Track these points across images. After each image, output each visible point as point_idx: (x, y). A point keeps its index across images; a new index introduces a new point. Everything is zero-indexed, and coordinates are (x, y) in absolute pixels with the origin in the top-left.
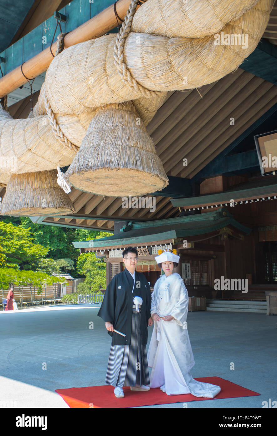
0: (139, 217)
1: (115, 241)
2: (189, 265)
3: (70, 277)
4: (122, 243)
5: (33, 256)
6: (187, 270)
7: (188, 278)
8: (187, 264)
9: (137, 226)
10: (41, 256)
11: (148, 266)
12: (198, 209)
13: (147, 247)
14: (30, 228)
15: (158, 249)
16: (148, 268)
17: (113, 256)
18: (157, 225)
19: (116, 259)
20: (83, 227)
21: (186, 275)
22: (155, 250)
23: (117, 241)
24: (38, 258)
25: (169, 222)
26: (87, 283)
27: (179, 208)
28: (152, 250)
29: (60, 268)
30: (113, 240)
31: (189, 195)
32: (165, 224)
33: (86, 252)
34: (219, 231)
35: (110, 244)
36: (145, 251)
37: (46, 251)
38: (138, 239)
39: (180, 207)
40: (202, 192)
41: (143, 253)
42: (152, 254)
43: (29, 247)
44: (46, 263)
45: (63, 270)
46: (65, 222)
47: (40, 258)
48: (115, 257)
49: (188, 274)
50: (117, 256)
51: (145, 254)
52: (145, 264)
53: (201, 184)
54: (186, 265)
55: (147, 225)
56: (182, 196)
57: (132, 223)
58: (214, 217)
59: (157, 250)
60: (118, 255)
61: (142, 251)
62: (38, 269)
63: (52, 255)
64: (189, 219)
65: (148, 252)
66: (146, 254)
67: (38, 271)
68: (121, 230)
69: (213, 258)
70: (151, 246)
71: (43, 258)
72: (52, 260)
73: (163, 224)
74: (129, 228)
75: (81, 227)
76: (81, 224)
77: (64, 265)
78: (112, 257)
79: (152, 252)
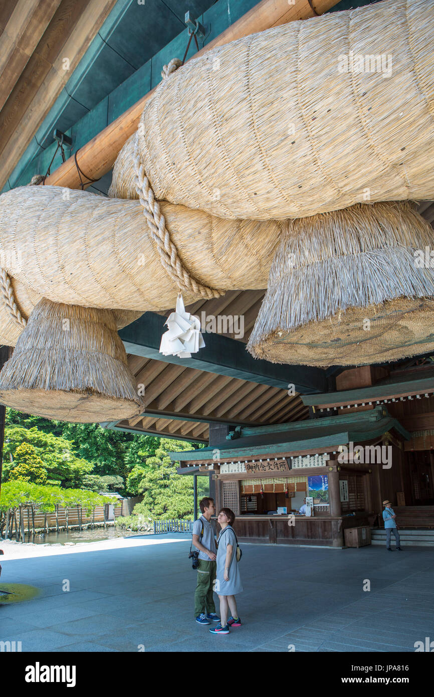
0: (251, 420)
1: (240, 451)
2: (346, 482)
3: (119, 496)
4: (251, 453)
5: (76, 472)
6: (345, 489)
7: (346, 501)
8: (344, 481)
9: (248, 432)
10: (86, 472)
11: (283, 484)
12: (335, 409)
13: (284, 459)
14: (74, 441)
15: (302, 461)
16: (285, 487)
17: (227, 471)
18: (280, 430)
19: (232, 476)
20: (163, 435)
21: (344, 496)
22: (296, 462)
23: (244, 450)
24: (82, 474)
25: (298, 426)
26: (146, 504)
27: (313, 407)
28: (293, 463)
29: (108, 485)
30: (236, 449)
31: (326, 391)
32: (292, 429)
33: (188, 466)
34: (381, 436)
35: (231, 455)
36: (282, 464)
37: (90, 466)
38: (279, 446)
39: (315, 407)
40: (339, 387)
41: (279, 466)
42: (293, 468)
43: (72, 462)
44: (92, 480)
45: (111, 488)
46: (142, 428)
47: (84, 475)
48: (230, 472)
49: (345, 495)
50: (233, 472)
51: (282, 469)
52: (277, 482)
53: (337, 378)
54: (343, 483)
55: (263, 431)
56: (318, 391)
57: (241, 428)
58: (376, 417)
59: (300, 462)
60: (235, 470)
61: (277, 464)
62: (82, 487)
63: (97, 471)
64: (329, 421)
65: (286, 466)
66: (284, 469)
67: (82, 489)
68: (228, 438)
69: (368, 472)
70: (292, 458)
71: (88, 474)
72: (99, 476)
73: (289, 429)
74: (238, 436)
75: (161, 434)
76: (162, 431)
77: (112, 483)
78: (224, 473)
79: (293, 465)
